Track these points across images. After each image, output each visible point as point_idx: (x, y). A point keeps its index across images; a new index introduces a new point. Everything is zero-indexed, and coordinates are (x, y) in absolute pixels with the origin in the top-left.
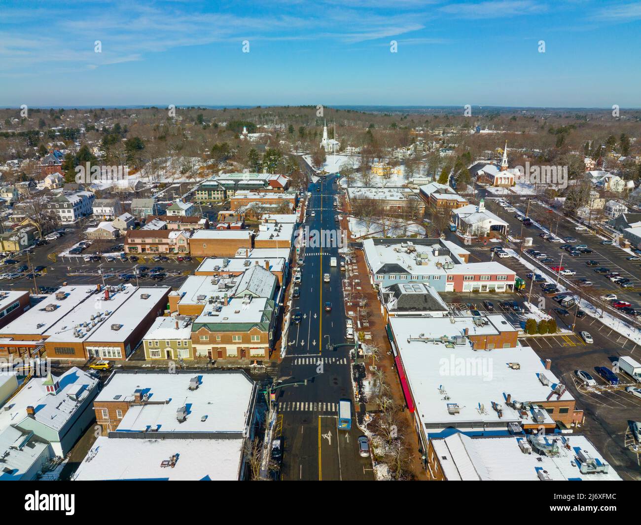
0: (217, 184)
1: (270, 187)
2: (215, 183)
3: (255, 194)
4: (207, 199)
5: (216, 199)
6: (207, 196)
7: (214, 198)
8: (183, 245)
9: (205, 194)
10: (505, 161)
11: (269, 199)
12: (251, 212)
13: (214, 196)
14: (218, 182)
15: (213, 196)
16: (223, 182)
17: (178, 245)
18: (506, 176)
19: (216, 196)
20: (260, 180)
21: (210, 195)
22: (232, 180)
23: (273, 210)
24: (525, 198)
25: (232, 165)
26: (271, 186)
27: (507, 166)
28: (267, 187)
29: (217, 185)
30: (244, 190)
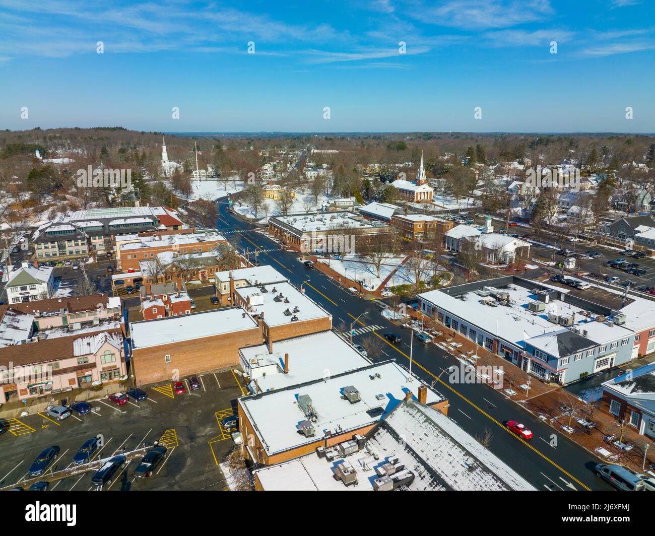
0: (73, 229)
1: (163, 227)
2: (70, 228)
3: (154, 240)
4: (58, 255)
5: (74, 253)
6: (56, 250)
7: (71, 253)
8: (112, 364)
9: (53, 247)
10: (423, 173)
11: (187, 245)
12: (174, 269)
13: (71, 249)
14: (74, 226)
15: (68, 250)
16: (82, 225)
17: (100, 368)
18: (425, 191)
19: (74, 249)
20: (144, 217)
21: (61, 247)
22: (96, 220)
23: (210, 261)
24: (467, 213)
25: (65, 199)
26: (163, 225)
27: (425, 179)
28: (158, 226)
29: (74, 231)
30: (127, 234)
